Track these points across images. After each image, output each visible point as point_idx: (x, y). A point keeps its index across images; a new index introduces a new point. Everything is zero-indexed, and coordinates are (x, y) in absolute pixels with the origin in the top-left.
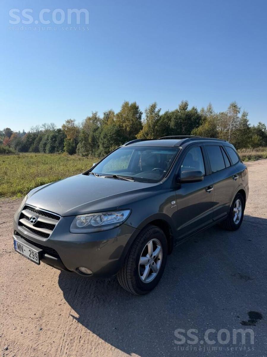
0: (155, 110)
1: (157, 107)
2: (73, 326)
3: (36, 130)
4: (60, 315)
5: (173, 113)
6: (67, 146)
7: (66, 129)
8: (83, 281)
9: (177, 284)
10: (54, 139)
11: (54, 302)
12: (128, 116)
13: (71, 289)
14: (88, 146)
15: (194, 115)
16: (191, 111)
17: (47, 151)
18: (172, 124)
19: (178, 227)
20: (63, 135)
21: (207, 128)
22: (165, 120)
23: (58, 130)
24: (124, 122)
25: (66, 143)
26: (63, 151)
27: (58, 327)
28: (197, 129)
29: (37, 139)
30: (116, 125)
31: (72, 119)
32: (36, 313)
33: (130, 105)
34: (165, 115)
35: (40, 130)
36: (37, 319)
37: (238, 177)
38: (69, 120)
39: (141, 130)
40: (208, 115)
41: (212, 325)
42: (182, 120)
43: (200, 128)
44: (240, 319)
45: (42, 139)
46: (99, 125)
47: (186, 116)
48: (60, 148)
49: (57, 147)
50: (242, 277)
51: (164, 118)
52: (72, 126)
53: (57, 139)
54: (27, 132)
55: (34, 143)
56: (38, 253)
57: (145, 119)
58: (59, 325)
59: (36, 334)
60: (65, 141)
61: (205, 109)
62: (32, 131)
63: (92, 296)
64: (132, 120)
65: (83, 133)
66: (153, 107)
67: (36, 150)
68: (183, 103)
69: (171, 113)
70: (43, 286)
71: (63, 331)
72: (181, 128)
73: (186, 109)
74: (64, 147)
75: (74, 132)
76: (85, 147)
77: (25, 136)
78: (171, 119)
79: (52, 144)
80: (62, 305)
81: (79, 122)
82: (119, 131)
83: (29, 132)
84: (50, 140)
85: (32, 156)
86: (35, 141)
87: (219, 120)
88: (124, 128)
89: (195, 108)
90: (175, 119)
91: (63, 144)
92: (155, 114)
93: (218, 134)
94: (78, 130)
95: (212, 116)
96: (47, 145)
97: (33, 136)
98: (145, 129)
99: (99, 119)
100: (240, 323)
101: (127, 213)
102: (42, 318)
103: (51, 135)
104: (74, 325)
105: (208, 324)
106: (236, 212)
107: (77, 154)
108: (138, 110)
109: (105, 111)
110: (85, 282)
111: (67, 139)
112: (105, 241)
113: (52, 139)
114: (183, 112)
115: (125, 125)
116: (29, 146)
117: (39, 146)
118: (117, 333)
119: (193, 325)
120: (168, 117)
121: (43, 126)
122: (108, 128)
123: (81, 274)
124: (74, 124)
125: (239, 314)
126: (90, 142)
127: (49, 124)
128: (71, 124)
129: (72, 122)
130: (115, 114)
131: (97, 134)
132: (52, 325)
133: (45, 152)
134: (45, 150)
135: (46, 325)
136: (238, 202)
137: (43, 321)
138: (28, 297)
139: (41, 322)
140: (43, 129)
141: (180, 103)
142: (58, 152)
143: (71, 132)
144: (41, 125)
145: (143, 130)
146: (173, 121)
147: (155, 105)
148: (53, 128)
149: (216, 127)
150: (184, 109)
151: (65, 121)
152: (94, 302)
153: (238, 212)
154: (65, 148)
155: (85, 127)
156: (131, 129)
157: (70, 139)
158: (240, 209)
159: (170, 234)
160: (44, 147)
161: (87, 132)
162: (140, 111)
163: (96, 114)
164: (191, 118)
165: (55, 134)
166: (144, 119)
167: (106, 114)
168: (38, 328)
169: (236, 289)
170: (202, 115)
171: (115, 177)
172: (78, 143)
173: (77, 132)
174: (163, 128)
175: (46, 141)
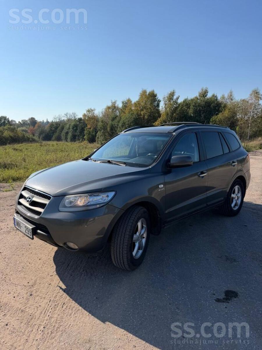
0: (173, 97)
1: (176, 94)
2: (59, 294)
3: (59, 119)
4: (50, 284)
5: (192, 100)
6: (87, 134)
7: (87, 118)
8: (76, 257)
9: (163, 263)
10: (75, 128)
11: (46, 273)
12: (146, 104)
13: (64, 263)
14: (107, 134)
15: (214, 102)
16: (211, 98)
17: (69, 139)
18: (191, 112)
19: (166, 210)
20: (84, 124)
21: (227, 115)
22: (183, 108)
23: (79, 119)
24: (142, 110)
25: (87, 132)
26: (84, 139)
27: (46, 294)
28: (216, 116)
29: (59, 128)
30: (134, 114)
31: (92, 109)
32: (29, 282)
33: (147, 94)
34: (184, 102)
35: (62, 119)
36: (30, 287)
37: (236, 163)
38: (89, 110)
39: (158, 118)
40: (229, 102)
41: (187, 300)
42: (201, 107)
43: (219, 115)
44: (215, 296)
45: (64, 128)
46: (118, 114)
47: (206, 103)
48: (81, 137)
49: (79, 135)
50: (227, 259)
51: (183, 105)
52: (92, 115)
53: (78, 128)
54: (50, 122)
55: (56, 132)
56: (32, 229)
57: (164, 107)
58: (47, 293)
59: (26, 299)
60: (85, 130)
61: (226, 96)
62: (55, 120)
63: (82, 270)
64: (150, 108)
65: (102, 122)
66: (172, 94)
67: (59, 139)
68: (202, 90)
69: (190, 100)
70: (40, 259)
71: (50, 297)
72: (200, 115)
73: (206, 96)
74: (85, 135)
75: (94, 120)
76: (104, 135)
77: (48, 125)
78: (190, 106)
79: (73, 133)
80: (53, 276)
81: (99, 111)
82: (137, 119)
83: (52, 121)
84: (71, 129)
85: (53, 144)
86: (58, 129)
87: (240, 107)
88: (142, 117)
89: (215, 95)
90: (194, 106)
91: (84, 133)
92: (173, 101)
93: (238, 121)
94: (98, 119)
95: (232, 103)
96: (68, 133)
97: (55, 125)
98: (163, 117)
99: (118, 108)
100: (215, 300)
101: (111, 194)
102: (33, 286)
103: (73, 124)
104: (61, 293)
105: (183, 299)
106: (234, 198)
107: (96, 142)
108: (156, 98)
109: (123, 100)
110: (78, 257)
111: (87, 128)
112: (91, 219)
113: (73, 128)
114: (202, 99)
115: (143, 113)
116: (52, 135)
117: (61, 134)
118: (97, 302)
119: (168, 299)
120: (187, 104)
121: (65, 116)
122: (126, 117)
123: (68, 248)
124: (94, 113)
125: (215, 292)
126: (109, 131)
127: (71, 113)
128: (92, 113)
129: (92, 111)
130: (133, 102)
131: (115, 123)
132: (41, 292)
133: (67, 141)
134: (67, 138)
135: (36, 292)
136: (236, 188)
137: (34, 289)
138: (25, 268)
139: (32, 289)
140: (65, 119)
141: (200, 90)
142: (79, 140)
143: (91, 121)
144: (63, 115)
145: (161, 118)
146: (192, 108)
147: (174, 93)
148: (75, 117)
149: (236, 114)
150: (204, 96)
151: (86, 110)
152: (83, 275)
153: (236, 198)
154: (85, 137)
155: (104, 116)
156: (149, 118)
157: (90, 128)
158: (240, 195)
159: (159, 216)
160: (66, 136)
161: (106, 121)
162: (158, 99)
163: (115, 102)
164: (210, 105)
165: (76, 123)
166: (162, 107)
167: (125, 102)
168: (29, 294)
169: (219, 270)
170: (221, 102)
171: (109, 162)
172: (98, 132)
173: (97, 121)
174: (182, 115)
175: (68, 129)
